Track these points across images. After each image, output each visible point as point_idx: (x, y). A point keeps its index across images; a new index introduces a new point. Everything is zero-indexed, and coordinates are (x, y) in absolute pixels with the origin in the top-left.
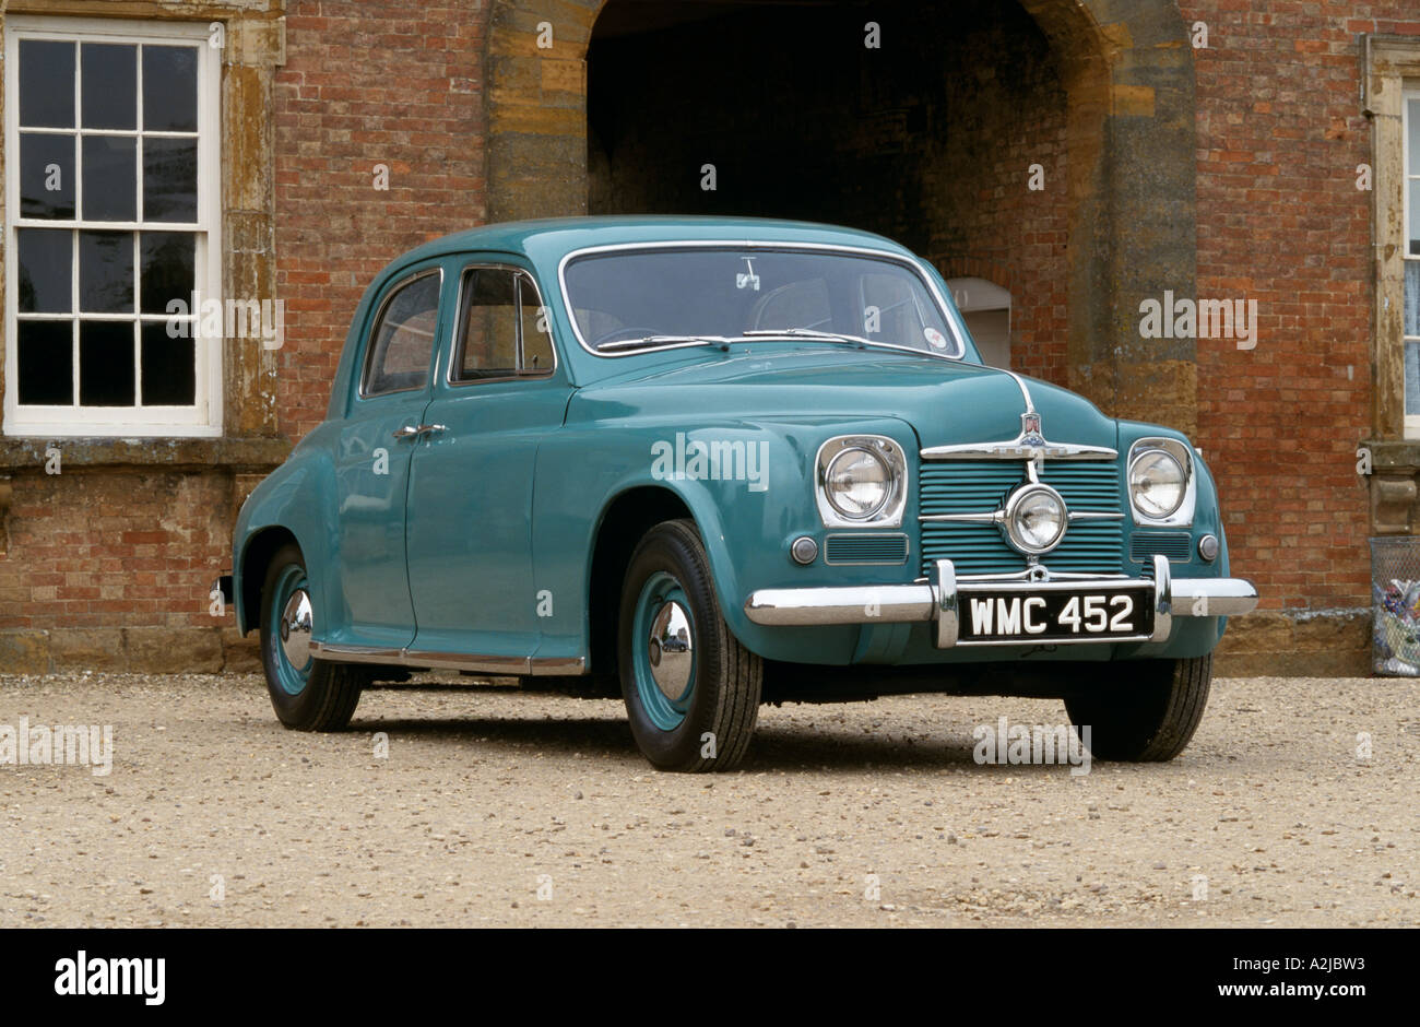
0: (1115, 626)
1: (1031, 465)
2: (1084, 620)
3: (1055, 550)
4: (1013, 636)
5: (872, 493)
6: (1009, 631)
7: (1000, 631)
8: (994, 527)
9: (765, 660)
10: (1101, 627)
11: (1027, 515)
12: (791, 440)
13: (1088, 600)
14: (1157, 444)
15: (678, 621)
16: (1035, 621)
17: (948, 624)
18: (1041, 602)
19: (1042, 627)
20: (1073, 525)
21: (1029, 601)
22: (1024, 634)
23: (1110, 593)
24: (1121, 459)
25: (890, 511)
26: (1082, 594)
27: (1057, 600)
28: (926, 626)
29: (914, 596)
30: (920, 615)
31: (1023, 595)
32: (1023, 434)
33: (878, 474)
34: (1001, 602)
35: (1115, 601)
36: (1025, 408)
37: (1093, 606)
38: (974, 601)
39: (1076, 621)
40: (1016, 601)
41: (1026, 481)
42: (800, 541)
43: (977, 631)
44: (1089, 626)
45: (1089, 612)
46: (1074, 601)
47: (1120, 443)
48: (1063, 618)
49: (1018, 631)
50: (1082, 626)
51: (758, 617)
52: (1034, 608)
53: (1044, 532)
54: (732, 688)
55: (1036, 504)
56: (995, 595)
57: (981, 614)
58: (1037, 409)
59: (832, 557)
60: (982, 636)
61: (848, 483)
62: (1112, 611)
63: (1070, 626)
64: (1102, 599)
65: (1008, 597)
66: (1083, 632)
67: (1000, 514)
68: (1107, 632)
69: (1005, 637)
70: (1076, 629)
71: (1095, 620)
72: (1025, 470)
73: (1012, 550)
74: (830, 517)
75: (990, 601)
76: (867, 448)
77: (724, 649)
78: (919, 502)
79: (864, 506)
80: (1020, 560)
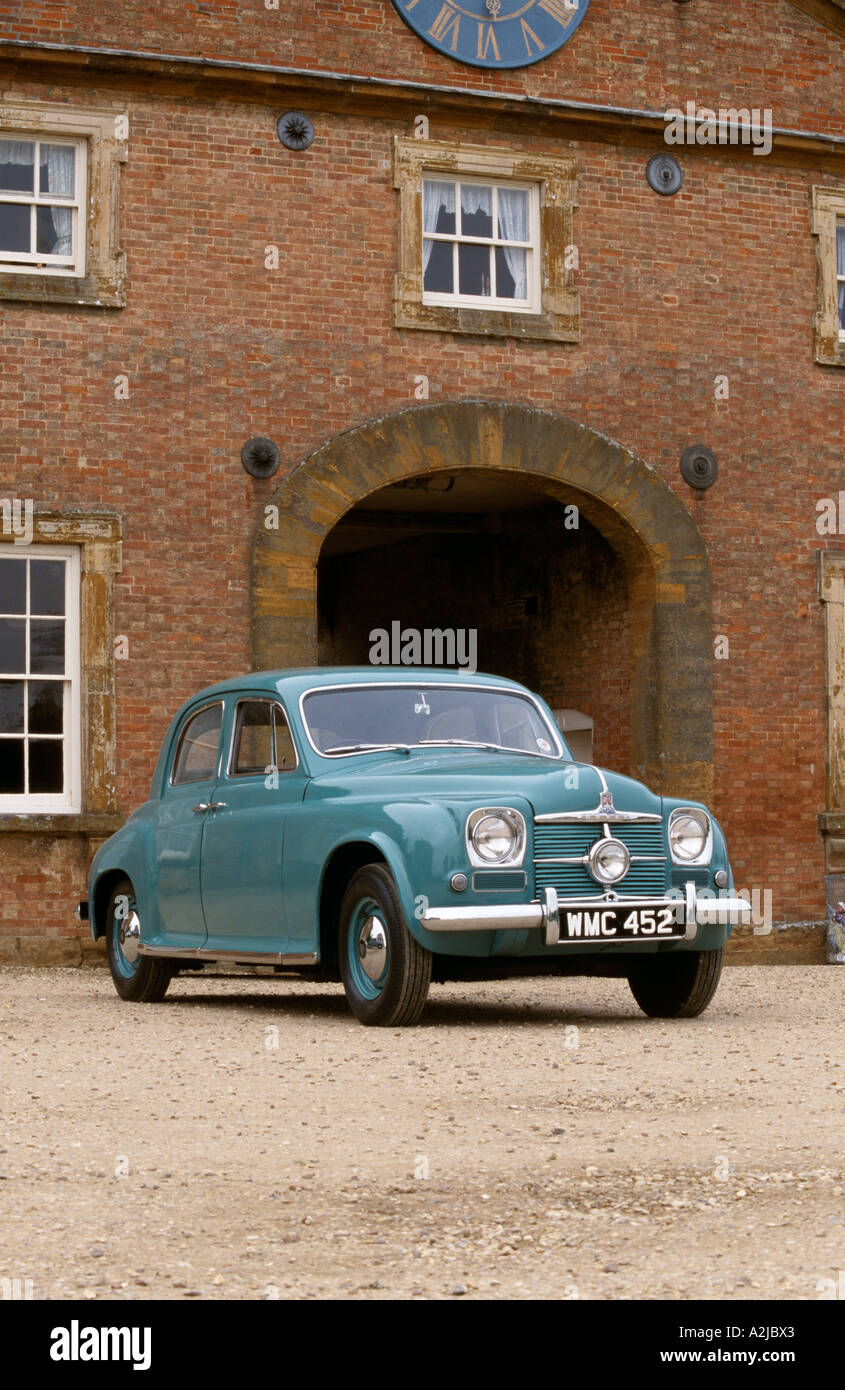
0: (661, 930)
1: (606, 826)
2: (641, 926)
3: (622, 881)
4: (595, 937)
5: (503, 845)
6: (592, 934)
7: (586, 934)
8: (582, 867)
9: (434, 955)
10: (652, 931)
11: (604, 859)
12: (451, 811)
13: (643, 913)
14: (687, 812)
15: (377, 929)
16: (609, 927)
17: (553, 930)
18: (613, 915)
19: (614, 931)
20: (633, 865)
21: (606, 914)
22: (602, 936)
23: (657, 909)
24: (664, 822)
25: (515, 856)
26: (639, 909)
27: (624, 913)
28: (538, 931)
29: (530, 911)
30: (534, 924)
31: (601, 910)
32: (601, 806)
33: (507, 831)
34: (587, 915)
35: (660, 914)
36: (602, 790)
37: (647, 917)
38: (569, 915)
39: (635, 927)
40: (597, 914)
41: (603, 836)
42: (456, 876)
43: (571, 934)
44: (644, 930)
45: (644, 921)
46: (634, 914)
47: (664, 811)
48: (627, 925)
49: (598, 934)
50: (639, 930)
51: (429, 926)
52: (609, 919)
53: (614, 870)
54: (412, 971)
55: (608, 852)
56: (583, 910)
57: (574, 923)
58: (610, 790)
59: (477, 887)
60: (575, 937)
61: (487, 839)
62: (659, 920)
63: (631, 930)
64: (652, 913)
65: (592, 911)
66: (640, 934)
67: (586, 858)
68: (656, 934)
69: (590, 937)
70: (635, 932)
71: (648, 926)
72: (602, 829)
73: (594, 881)
74: (475, 861)
75: (580, 914)
76: (500, 816)
77: (407, 947)
78: (534, 850)
79: (498, 853)
80: (599, 888)
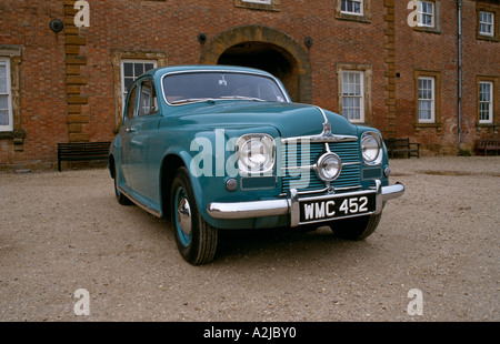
0: (361, 210)
1: (327, 145)
2: (349, 208)
3: (338, 178)
4: (322, 218)
6: (320, 216)
7: (317, 217)
10: (356, 210)
11: (326, 165)
13: (351, 200)
14: (370, 134)
16: (330, 211)
17: (295, 221)
18: (333, 202)
19: (333, 213)
20: (344, 168)
21: (328, 203)
22: (326, 217)
23: (359, 196)
24: (359, 141)
26: (348, 198)
27: (339, 201)
28: (287, 215)
29: (279, 204)
30: (282, 212)
31: (326, 201)
32: (323, 132)
34: (317, 204)
35: (361, 199)
36: (324, 121)
37: (353, 202)
38: (306, 205)
39: (346, 208)
40: (323, 204)
41: (325, 151)
42: (230, 180)
43: (307, 217)
44: (351, 211)
45: (351, 205)
46: (346, 201)
47: (359, 135)
48: (341, 209)
49: (324, 216)
50: (348, 211)
51: (211, 214)
52: (330, 205)
53: (332, 173)
55: (330, 161)
56: (314, 202)
57: (309, 210)
58: (329, 121)
59: (244, 186)
60: (309, 220)
62: (360, 203)
63: (344, 211)
64: (356, 199)
65: (320, 202)
66: (349, 213)
67: (315, 165)
68: (358, 212)
69: (319, 219)
70: (346, 212)
71: (354, 208)
72: (324, 147)
73: (320, 180)
75: (312, 204)
80: (323, 184)
